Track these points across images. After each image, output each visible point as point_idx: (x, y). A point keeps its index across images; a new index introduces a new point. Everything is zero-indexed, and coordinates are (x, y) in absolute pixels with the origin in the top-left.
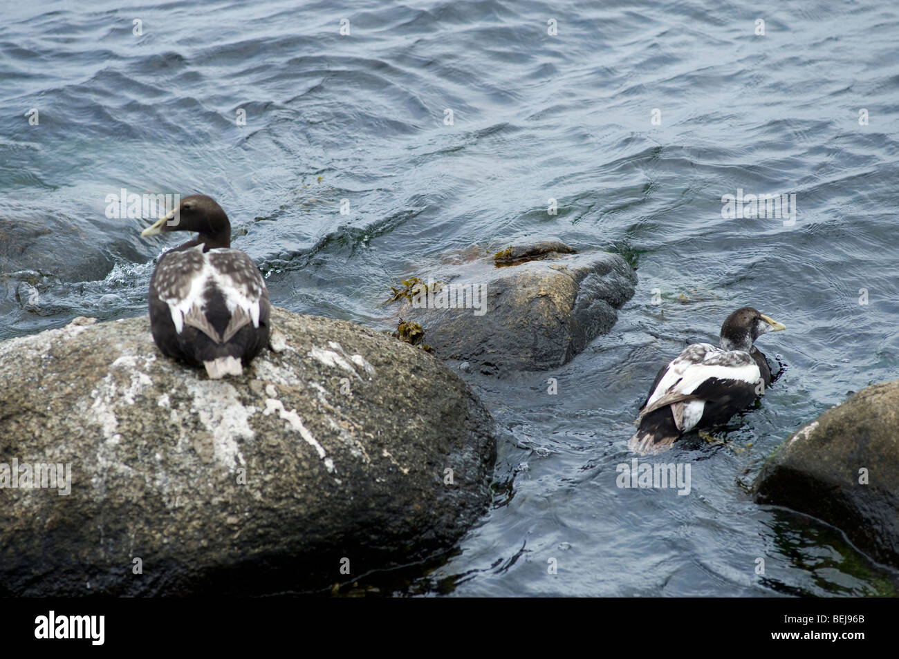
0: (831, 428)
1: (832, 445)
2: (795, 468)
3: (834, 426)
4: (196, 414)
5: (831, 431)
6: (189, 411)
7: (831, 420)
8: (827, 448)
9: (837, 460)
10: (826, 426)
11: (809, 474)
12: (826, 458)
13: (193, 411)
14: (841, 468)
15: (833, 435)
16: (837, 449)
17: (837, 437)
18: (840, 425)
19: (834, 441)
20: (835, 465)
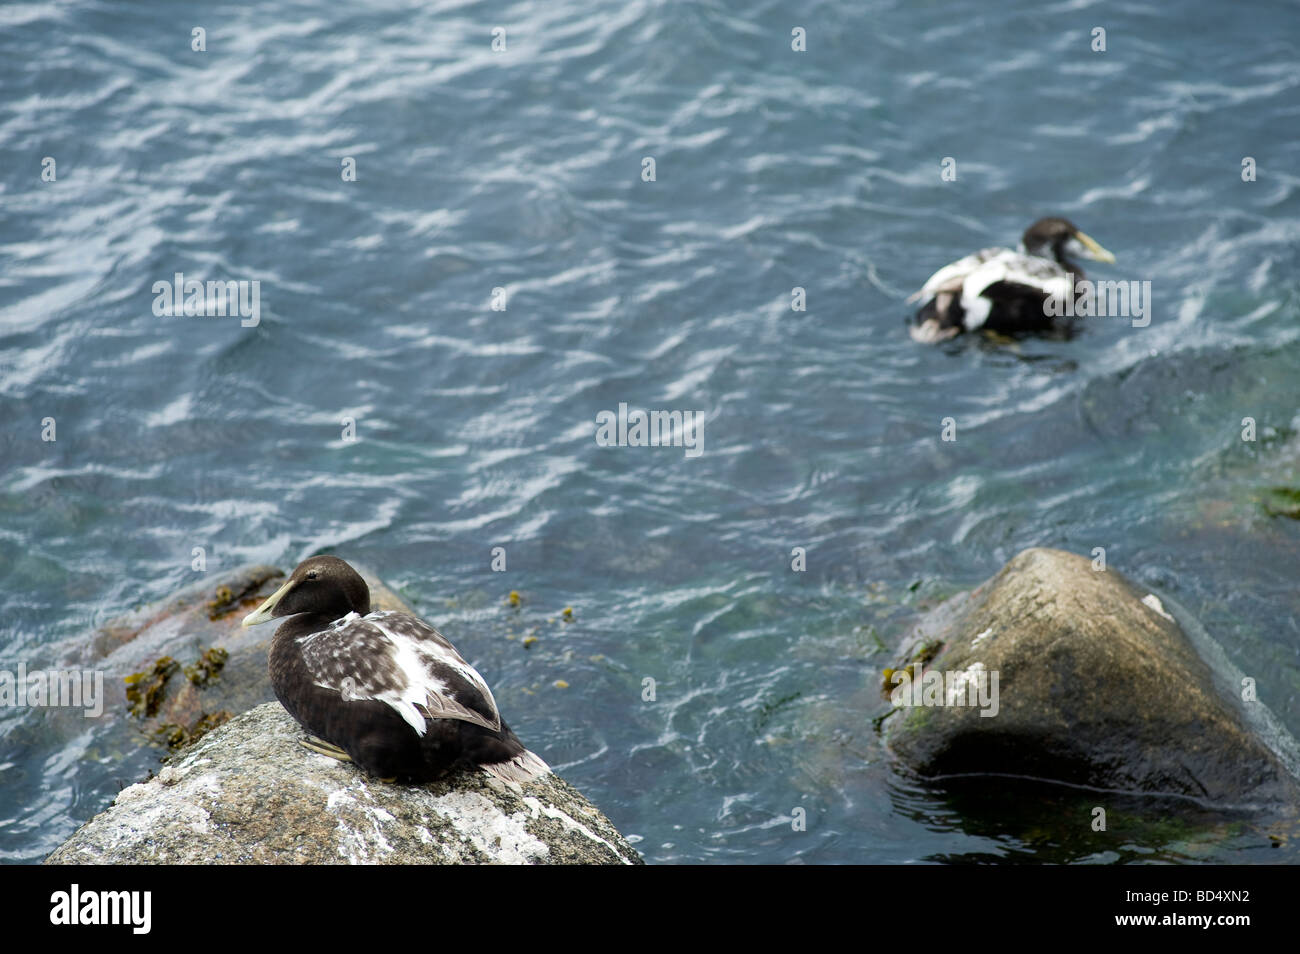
0: (1007, 665)
1: (1017, 685)
2: (980, 728)
3: (1011, 661)
4: (468, 842)
5: (1009, 668)
6: (459, 840)
7: (1001, 655)
8: (1012, 691)
9: (1035, 701)
10: (1000, 663)
11: (1002, 731)
12: (1019, 704)
13: (463, 838)
14: (1047, 710)
15: (1013, 674)
16: (1029, 688)
17: (1020, 673)
18: (1019, 657)
19: (1017, 680)
20: (1035, 708)
